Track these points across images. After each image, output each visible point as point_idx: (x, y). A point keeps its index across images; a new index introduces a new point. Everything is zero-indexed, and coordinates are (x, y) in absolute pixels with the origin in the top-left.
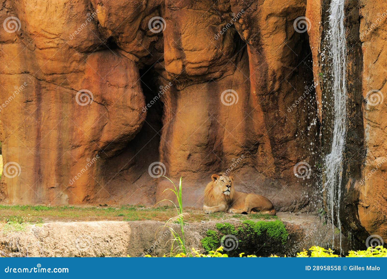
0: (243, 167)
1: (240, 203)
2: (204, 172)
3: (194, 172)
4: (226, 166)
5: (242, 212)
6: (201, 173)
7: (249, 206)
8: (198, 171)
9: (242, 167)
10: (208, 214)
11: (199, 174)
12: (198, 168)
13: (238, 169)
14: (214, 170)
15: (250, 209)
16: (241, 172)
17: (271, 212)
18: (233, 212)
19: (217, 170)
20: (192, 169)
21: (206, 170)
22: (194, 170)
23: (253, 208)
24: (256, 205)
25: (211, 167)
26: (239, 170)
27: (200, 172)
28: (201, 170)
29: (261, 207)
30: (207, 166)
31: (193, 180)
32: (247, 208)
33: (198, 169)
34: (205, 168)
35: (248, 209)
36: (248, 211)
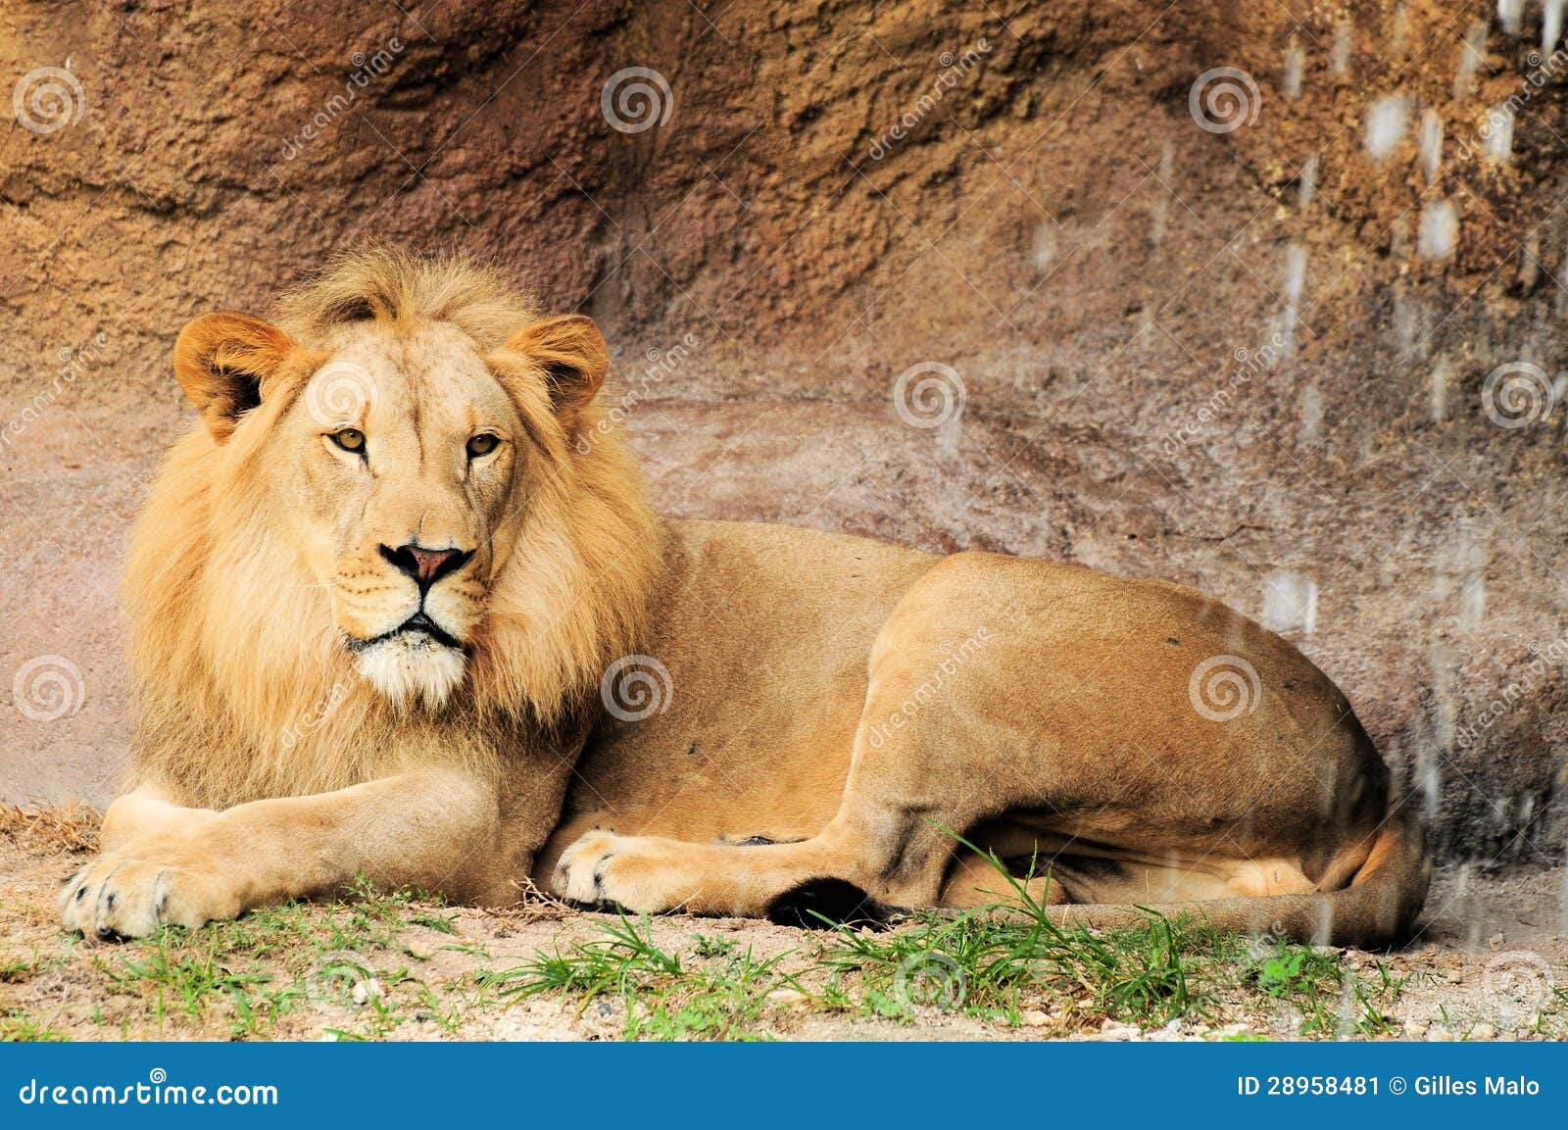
0: (1021, 108)
1: (785, 724)
2: (334, 197)
3: (167, 210)
4: (716, 101)
5: (780, 882)
6: (286, 217)
7: (925, 768)
8: (227, 185)
9: (997, 110)
10: (111, 936)
11: (246, 233)
12: (229, 135)
13: (929, 133)
14: (516, 176)
15: (938, 835)
16: (984, 184)
17: (1335, 869)
18: (613, 891)
19: (561, 168)
20: (134, 164)
21: (373, 170)
22: (162, 180)
23: (990, 802)
24: (1050, 745)
25: (449, 114)
26: (941, 155)
27: (269, 214)
28: (280, 172)
29: (1140, 796)
30: (385, 102)
31: (154, 348)
32: (887, 822)
33: (232, 157)
34: (352, 132)
35: (906, 834)
36: (894, 869)
